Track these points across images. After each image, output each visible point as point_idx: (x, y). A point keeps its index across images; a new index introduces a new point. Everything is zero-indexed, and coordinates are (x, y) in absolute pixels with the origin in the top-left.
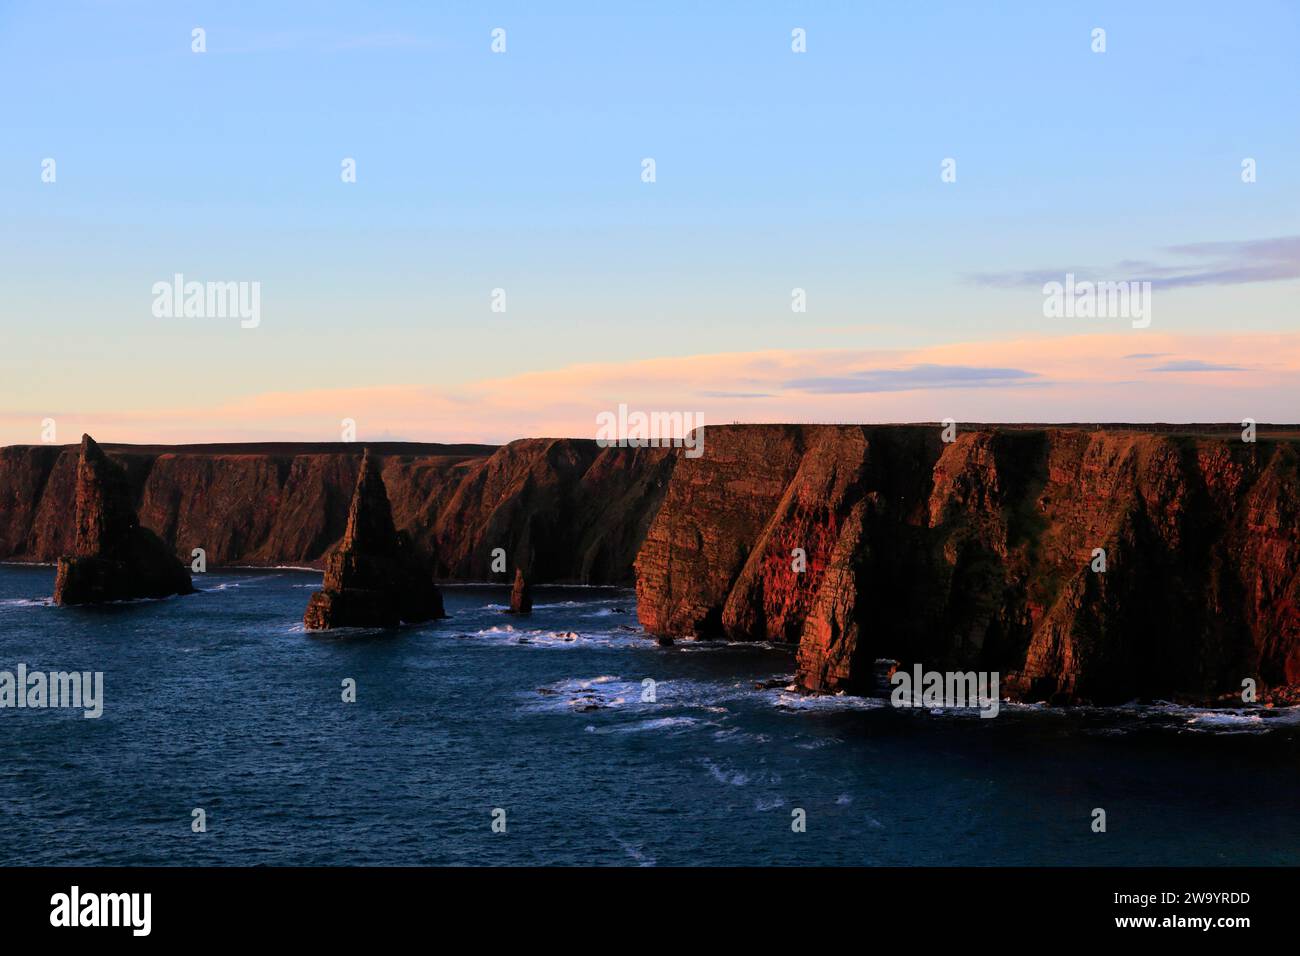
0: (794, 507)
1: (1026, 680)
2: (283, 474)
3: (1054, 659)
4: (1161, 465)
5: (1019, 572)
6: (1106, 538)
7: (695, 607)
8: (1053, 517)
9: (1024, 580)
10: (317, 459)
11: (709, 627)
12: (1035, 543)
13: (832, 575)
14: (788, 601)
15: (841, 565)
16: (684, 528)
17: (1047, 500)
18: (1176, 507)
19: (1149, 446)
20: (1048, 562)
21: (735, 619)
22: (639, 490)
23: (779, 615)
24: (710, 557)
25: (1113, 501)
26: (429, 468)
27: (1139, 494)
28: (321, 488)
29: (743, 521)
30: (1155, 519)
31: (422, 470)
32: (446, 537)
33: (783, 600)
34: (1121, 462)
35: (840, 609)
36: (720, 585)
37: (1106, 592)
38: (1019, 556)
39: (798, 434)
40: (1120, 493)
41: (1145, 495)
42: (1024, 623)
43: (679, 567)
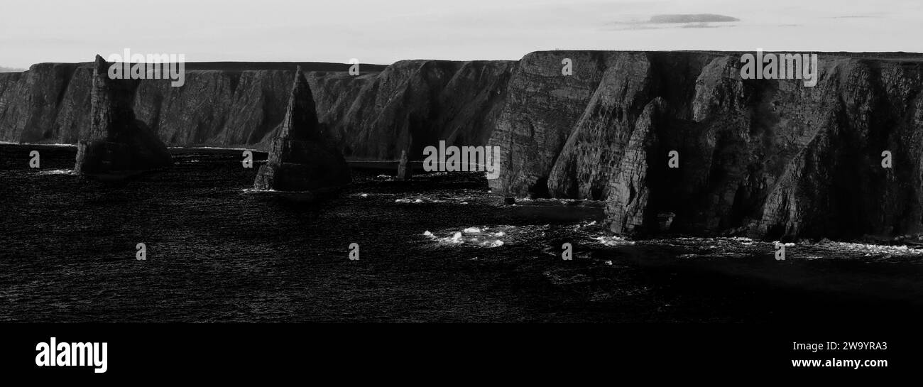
0: (598, 108)
1: (764, 227)
2: (234, 83)
3: (783, 212)
4: (857, 79)
5: (758, 152)
6: (818, 129)
7: (529, 176)
8: (781, 115)
9: (762, 158)
10: (258, 73)
11: (539, 189)
12: (769, 133)
13: (630, 154)
14: (594, 173)
15: (636, 147)
16: (521, 122)
17: (777, 103)
18: (866, 108)
19: (848, 67)
20: (778, 146)
21: (557, 184)
22: (484, 96)
23: (587, 182)
24: (540, 142)
25: (823, 104)
26: (337, 80)
27: (841, 99)
28: (260, 94)
29: (562, 117)
30: (852, 117)
31: (332, 82)
32: (350, 128)
33: (591, 172)
34: (829, 77)
35: (636, 177)
36: (546, 161)
37: (819, 166)
38: (758, 142)
39: (601, 58)
40: (828, 100)
41: (845, 99)
42: (761, 187)
43: (518, 149)
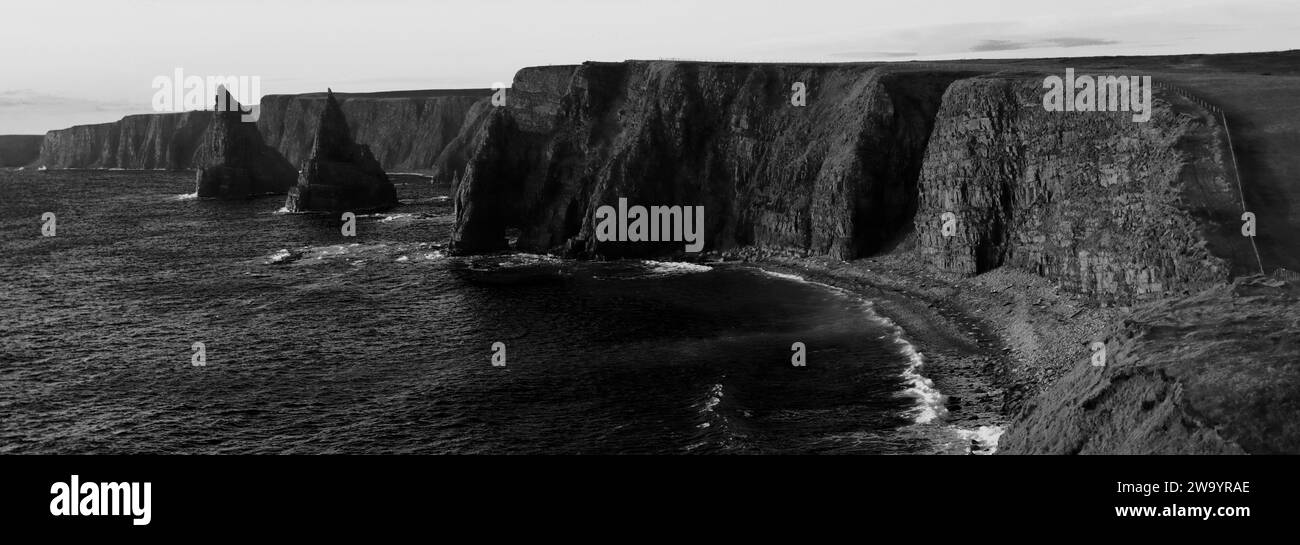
4: (673, 83)
5: (594, 163)
8: (625, 125)
12: (608, 144)
17: (622, 113)
18: (681, 115)
27: (657, 106)
30: (667, 125)
37: (626, 177)
38: (595, 153)
40: (649, 105)
41: (661, 106)
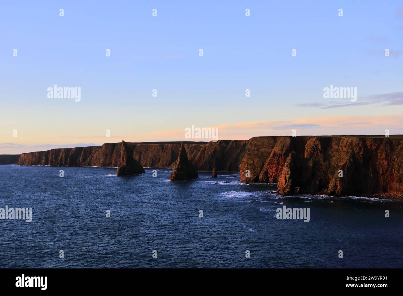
0: (274, 154)
1: (329, 191)
2: (163, 148)
3: (335, 187)
4: (358, 144)
5: (326, 167)
6: (346, 160)
7: (253, 176)
8: (334, 156)
9: (328, 170)
10: (170, 145)
11: (256, 180)
12: (330, 161)
13: (285, 169)
14: (273, 175)
15: (287, 166)
16: (250, 159)
17: (332, 152)
18: (362, 153)
19: (355, 139)
20: (333, 165)
21: (262, 178)
22: (238, 151)
23: (271, 177)
24: (256, 165)
25: (347, 152)
26: (193, 147)
27: (353, 150)
28: (170, 151)
29: (263, 157)
30: (357, 156)
31: (192, 147)
32: (198, 161)
33: (273, 174)
34: (349, 144)
35: (287, 176)
36: (258, 171)
38: (326, 164)
39: (275, 139)
40: (349, 151)
41: (355, 150)
42: (328, 179)
43: (249, 167)
